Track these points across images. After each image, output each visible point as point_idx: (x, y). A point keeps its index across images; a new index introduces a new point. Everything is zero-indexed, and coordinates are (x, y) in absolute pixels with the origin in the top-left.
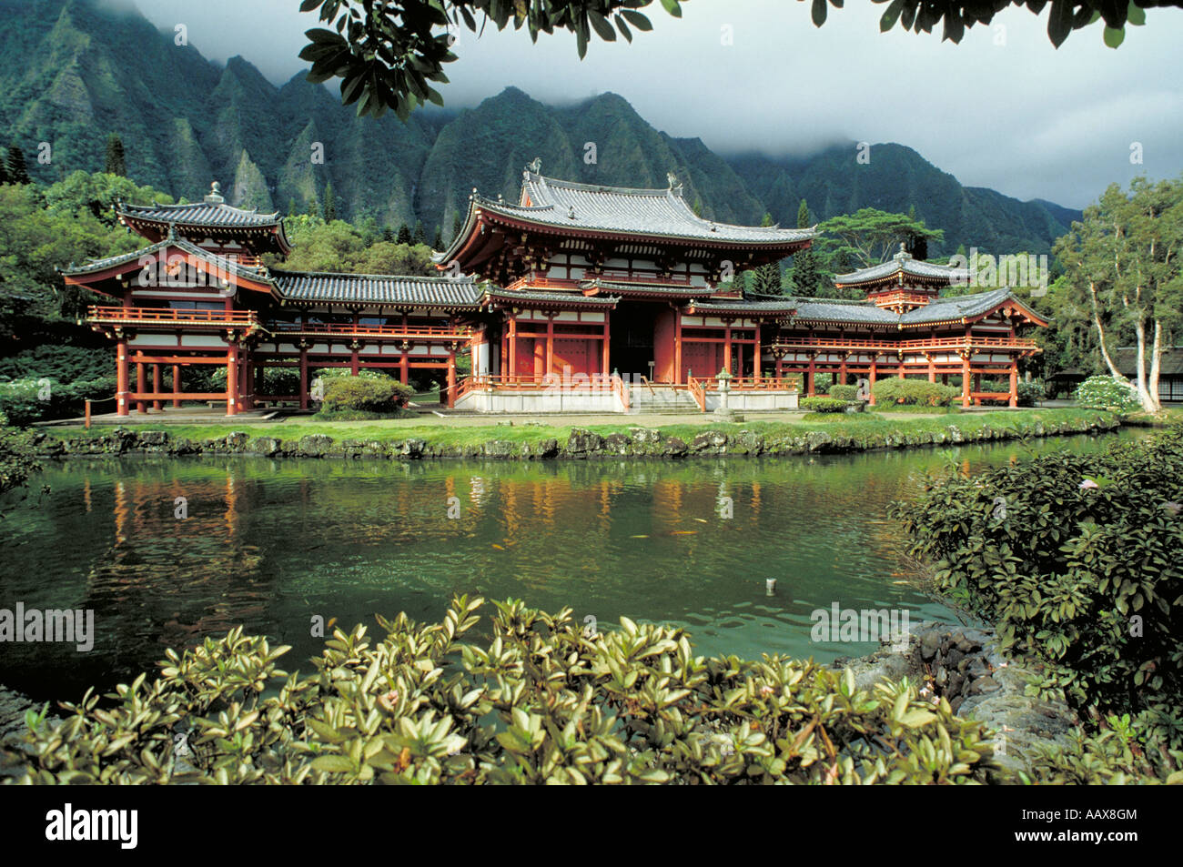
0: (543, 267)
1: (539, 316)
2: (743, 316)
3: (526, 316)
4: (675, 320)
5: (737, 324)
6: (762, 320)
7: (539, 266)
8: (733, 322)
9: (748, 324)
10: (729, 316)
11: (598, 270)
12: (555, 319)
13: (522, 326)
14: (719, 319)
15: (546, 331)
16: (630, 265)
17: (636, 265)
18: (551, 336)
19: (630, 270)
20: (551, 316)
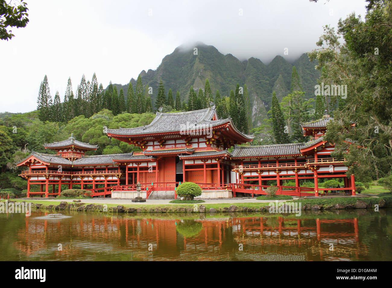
0: (143, 147)
1: (135, 165)
2: (211, 159)
3: (131, 165)
5: (209, 162)
8: (207, 161)
9: (214, 162)
10: (205, 159)
13: (130, 169)
14: (201, 161)
15: (137, 170)
16: (175, 142)
17: (178, 142)
18: (138, 172)
19: (175, 144)
20: (138, 165)
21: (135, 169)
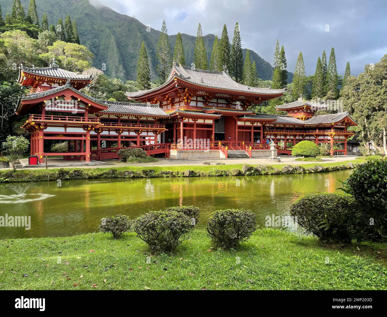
0: (189, 101)
1: (191, 121)
2: (257, 121)
3: (186, 120)
4: (236, 123)
5: (255, 124)
6: (264, 123)
7: (188, 101)
9: (259, 124)
10: (252, 122)
11: (207, 103)
12: (197, 122)
13: (185, 125)
14: (249, 123)
15: (193, 127)
16: (217, 101)
17: (220, 101)
18: (195, 129)
19: (217, 103)
20: (195, 120)
21: (191, 125)
